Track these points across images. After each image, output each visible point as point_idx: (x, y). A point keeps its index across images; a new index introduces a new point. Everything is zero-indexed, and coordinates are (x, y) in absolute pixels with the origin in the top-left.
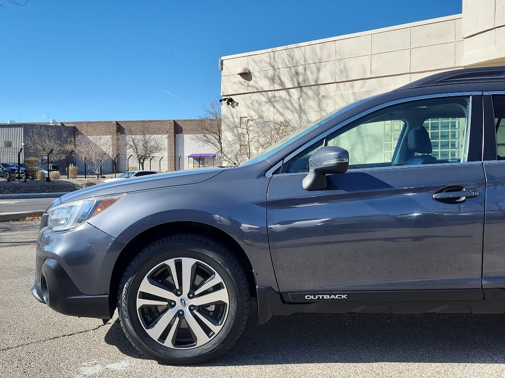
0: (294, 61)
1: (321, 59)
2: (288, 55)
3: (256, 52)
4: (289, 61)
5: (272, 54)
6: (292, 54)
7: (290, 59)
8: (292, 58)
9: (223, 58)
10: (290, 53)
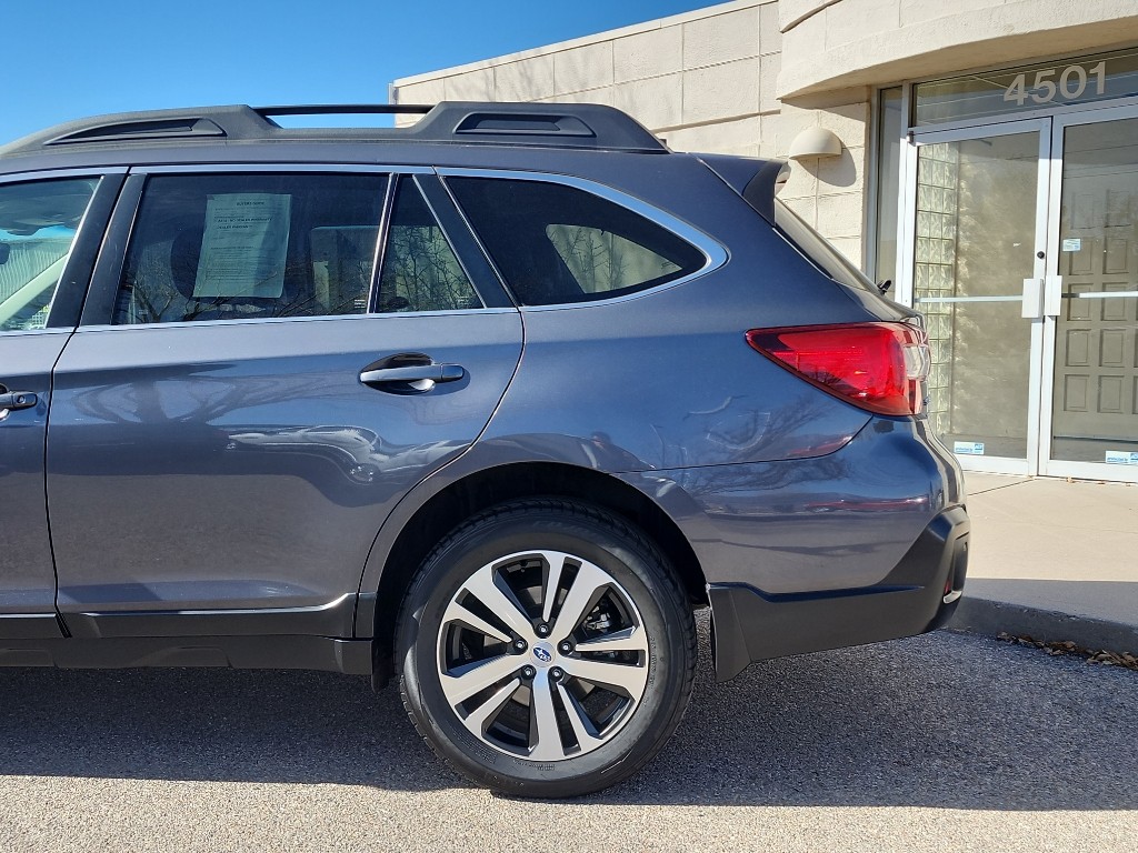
0: (534, 89)
1: (585, 84)
2: (521, 74)
3: (461, 69)
4: (523, 88)
5: (490, 71)
6: (529, 73)
7: (525, 84)
8: (530, 82)
9: (398, 83)
10: (525, 69)
